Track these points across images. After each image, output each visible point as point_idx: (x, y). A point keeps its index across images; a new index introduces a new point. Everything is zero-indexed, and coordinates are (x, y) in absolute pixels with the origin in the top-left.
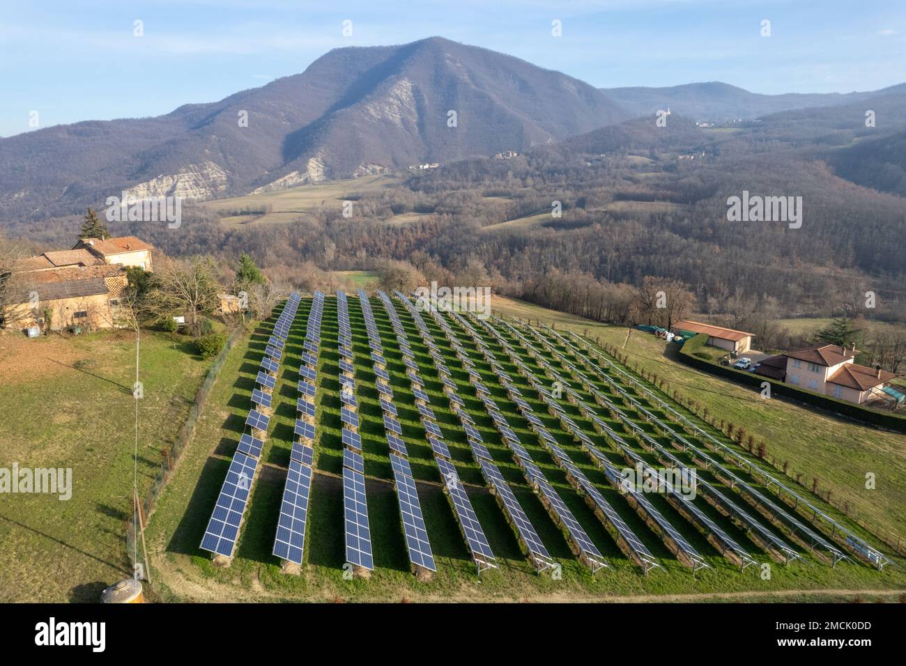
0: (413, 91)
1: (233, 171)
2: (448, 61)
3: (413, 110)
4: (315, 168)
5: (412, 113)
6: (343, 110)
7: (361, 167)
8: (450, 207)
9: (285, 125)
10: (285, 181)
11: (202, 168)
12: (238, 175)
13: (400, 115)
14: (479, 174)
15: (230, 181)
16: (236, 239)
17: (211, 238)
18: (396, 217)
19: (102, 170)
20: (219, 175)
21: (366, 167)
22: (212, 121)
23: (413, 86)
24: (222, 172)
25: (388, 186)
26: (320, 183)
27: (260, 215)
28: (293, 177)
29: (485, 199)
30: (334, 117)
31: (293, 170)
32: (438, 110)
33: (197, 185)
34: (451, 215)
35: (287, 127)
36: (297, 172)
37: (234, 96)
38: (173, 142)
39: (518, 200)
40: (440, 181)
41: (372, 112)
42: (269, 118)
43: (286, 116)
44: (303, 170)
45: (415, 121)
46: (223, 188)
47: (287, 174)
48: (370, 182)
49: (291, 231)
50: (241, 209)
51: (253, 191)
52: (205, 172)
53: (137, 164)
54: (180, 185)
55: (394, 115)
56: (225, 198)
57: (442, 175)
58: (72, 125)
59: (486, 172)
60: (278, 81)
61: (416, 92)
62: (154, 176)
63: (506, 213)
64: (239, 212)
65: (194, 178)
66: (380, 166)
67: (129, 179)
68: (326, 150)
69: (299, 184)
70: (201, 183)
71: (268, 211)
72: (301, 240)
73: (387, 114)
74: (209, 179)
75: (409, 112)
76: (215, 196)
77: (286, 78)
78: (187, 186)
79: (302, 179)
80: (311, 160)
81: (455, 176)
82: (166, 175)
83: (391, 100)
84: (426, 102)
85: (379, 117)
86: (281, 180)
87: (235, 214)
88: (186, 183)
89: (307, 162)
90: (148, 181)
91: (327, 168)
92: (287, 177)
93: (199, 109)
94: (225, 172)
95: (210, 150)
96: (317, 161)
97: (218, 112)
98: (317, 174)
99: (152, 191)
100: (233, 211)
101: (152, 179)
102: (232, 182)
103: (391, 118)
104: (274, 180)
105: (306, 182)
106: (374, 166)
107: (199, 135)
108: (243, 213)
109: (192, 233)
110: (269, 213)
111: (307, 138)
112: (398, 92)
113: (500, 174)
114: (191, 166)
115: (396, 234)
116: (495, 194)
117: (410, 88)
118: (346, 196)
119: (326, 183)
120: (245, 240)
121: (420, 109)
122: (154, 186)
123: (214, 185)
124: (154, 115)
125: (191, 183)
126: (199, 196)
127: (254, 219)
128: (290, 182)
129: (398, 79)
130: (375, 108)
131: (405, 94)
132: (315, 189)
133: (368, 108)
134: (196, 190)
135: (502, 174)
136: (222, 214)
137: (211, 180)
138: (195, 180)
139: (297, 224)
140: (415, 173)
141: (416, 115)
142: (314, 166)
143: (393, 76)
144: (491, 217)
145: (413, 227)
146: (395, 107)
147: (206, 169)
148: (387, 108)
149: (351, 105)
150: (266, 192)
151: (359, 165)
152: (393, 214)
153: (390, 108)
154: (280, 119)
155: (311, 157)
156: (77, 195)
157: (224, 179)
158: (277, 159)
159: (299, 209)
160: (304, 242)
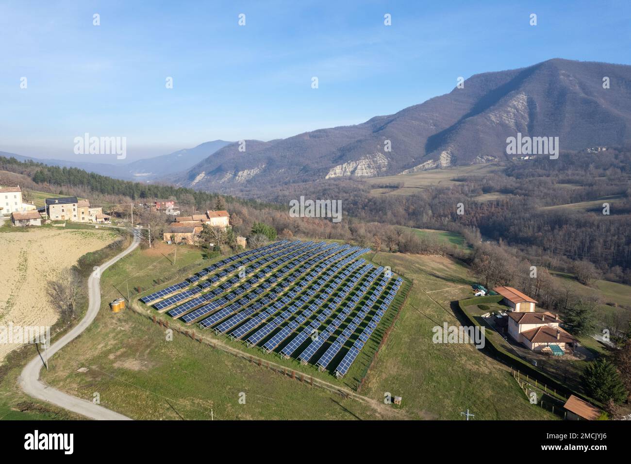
0: (528, 102)
1: (392, 159)
2: (562, 77)
3: (526, 115)
4: (444, 158)
5: (525, 118)
6: (471, 118)
7: (478, 157)
8: (526, 190)
9: (432, 128)
10: (424, 166)
11: (374, 157)
12: (395, 161)
13: (515, 120)
14: (566, 165)
15: (390, 166)
16: (373, 204)
17: (360, 201)
18: (484, 195)
19: (321, 157)
20: (383, 161)
21: (481, 158)
22: (385, 128)
23: (528, 98)
24: (386, 160)
25: (492, 172)
26: (446, 168)
27: (395, 189)
28: (429, 164)
29: (557, 186)
30: (464, 123)
31: (430, 159)
32: (548, 115)
33: (369, 167)
34: (523, 196)
35: (433, 130)
36: (432, 160)
37: (404, 111)
38: (360, 141)
39: (587, 187)
40: (531, 170)
41: (493, 118)
42: (422, 124)
43: (433, 123)
44: (436, 159)
45: (526, 123)
46: (384, 169)
47: (425, 162)
48: (479, 169)
49: (408, 200)
50: (386, 184)
51: (402, 172)
52: (375, 159)
53: (339, 154)
54: (359, 167)
55: (509, 120)
56: (383, 176)
57: (534, 165)
58: (312, 132)
59: (572, 163)
60: (432, 100)
61: (531, 103)
62: (346, 161)
63: (570, 198)
64: (385, 186)
65: (369, 163)
66: (493, 157)
67: (333, 163)
68: (454, 145)
69: (432, 169)
70: (372, 166)
71: (401, 186)
72: (412, 207)
73: (505, 119)
74: (377, 163)
75: (523, 117)
76: (379, 174)
77: (437, 97)
78: (363, 168)
79: (435, 165)
80: (444, 152)
81: (545, 166)
82: (352, 161)
83: (509, 109)
84: (538, 110)
85: (498, 122)
86: (421, 165)
87: (382, 187)
88: (363, 166)
89: (440, 154)
90: (342, 164)
91: (453, 158)
92: (425, 164)
93: (383, 119)
94: (387, 159)
95: (380, 146)
96: (447, 153)
97: (391, 121)
98: (446, 162)
99: (344, 170)
100: (381, 185)
101: (345, 163)
102: (391, 166)
103: (507, 122)
104: (416, 166)
105: (437, 167)
106: (488, 157)
107: (375, 137)
108: (386, 187)
109: (352, 198)
110: (401, 188)
111: (443, 137)
112: (515, 103)
113: (584, 165)
114: (368, 155)
115: (477, 208)
116: (569, 182)
117: (526, 99)
118: (456, 178)
119: (449, 168)
120: (378, 204)
121: (532, 115)
122: (345, 167)
123: (379, 167)
124: (357, 124)
125: (366, 166)
126: (369, 174)
127: (391, 191)
128: (427, 167)
129: (517, 94)
130: (496, 115)
131: (521, 104)
132: (442, 172)
133: (491, 115)
134: (368, 170)
135: (585, 166)
136: (373, 187)
137: (378, 164)
138: (368, 164)
139: (413, 196)
140: (516, 162)
141: (528, 119)
142: (445, 156)
143: (513, 92)
144: (555, 199)
145: (490, 203)
146: (511, 114)
147: (376, 157)
148: (505, 115)
149: (478, 114)
150: (410, 172)
151: (476, 156)
152: (482, 193)
153: (507, 115)
154: (429, 125)
155: (444, 150)
156: (307, 171)
157: (386, 164)
158: (421, 151)
159: (421, 186)
160: (414, 208)
